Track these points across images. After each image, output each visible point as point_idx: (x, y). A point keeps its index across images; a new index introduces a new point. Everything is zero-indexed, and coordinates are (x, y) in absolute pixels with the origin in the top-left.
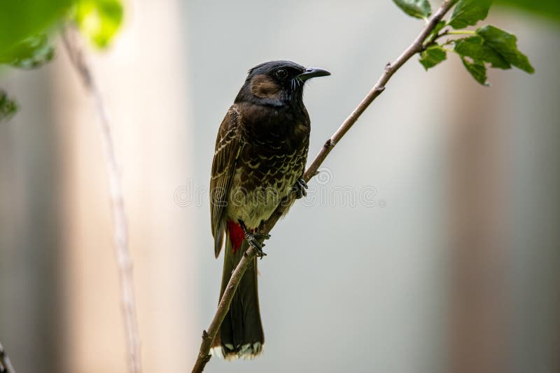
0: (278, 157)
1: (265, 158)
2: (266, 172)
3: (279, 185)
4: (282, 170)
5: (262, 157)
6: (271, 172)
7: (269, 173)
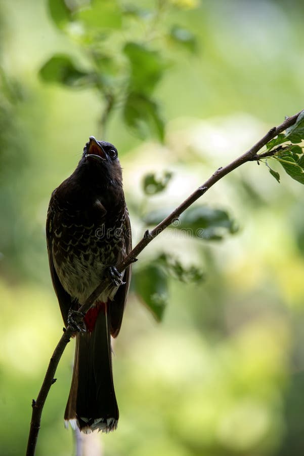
0: (76, 226)
1: (66, 226)
2: (68, 242)
3: (86, 257)
4: (82, 241)
5: (63, 226)
6: (72, 242)
7: (70, 243)
